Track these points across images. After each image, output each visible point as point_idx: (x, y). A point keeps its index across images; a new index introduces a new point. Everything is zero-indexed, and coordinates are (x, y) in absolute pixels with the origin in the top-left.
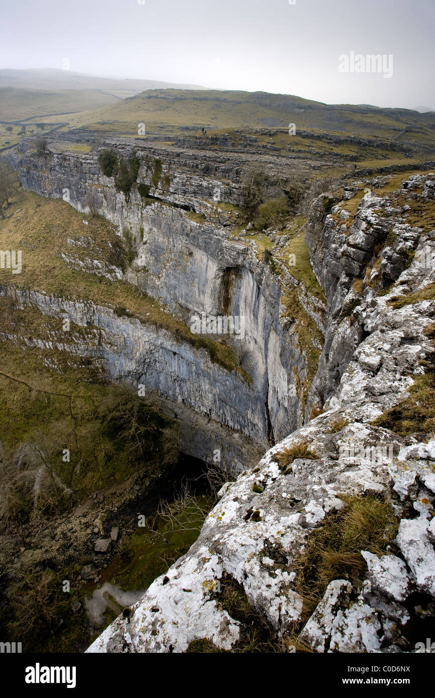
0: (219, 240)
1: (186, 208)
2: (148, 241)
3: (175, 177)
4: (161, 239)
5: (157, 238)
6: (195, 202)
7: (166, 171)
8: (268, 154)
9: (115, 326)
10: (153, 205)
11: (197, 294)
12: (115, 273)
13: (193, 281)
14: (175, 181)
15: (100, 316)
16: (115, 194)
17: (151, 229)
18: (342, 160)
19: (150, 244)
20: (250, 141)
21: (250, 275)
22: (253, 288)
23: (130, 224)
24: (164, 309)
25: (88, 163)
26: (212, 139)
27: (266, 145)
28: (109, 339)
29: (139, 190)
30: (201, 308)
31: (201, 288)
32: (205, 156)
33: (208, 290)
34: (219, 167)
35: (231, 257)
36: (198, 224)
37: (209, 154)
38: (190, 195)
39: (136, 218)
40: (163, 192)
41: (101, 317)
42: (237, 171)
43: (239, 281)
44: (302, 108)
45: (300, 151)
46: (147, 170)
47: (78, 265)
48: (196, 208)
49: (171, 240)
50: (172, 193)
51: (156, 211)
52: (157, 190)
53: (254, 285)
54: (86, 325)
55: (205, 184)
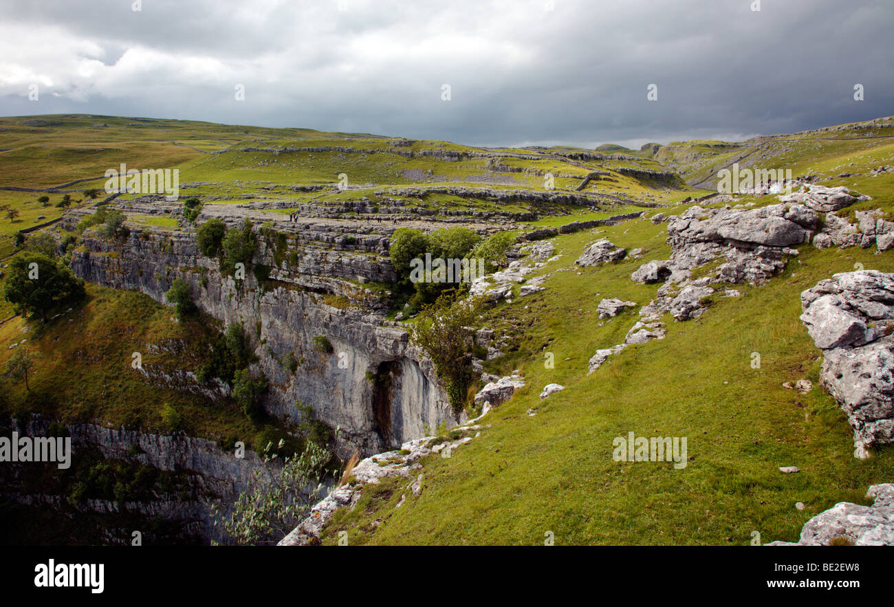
0: (369, 327)
1: (321, 291)
2: (269, 339)
3: (306, 254)
4: (286, 335)
5: (281, 333)
6: (333, 283)
7: (292, 247)
8: (420, 219)
9: (218, 466)
10: (276, 291)
11: (342, 404)
12: (219, 387)
13: (334, 386)
14: (306, 258)
15: (196, 452)
16: (220, 279)
17: (272, 323)
18: (513, 220)
19: (271, 342)
20: (395, 205)
21: (414, 368)
22: (419, 385)
23: (242, 317)
24: (293, 433)
25: (183, 241)
26: (346, 205)
27: (416, 209)
28: (208, 487)
29: (255, 273)
30: (349, 423)
31: (348, 395)
32: (342, 227)
33: (357, 397)
34: (361, 239)
35: (387, 348)
36: (340, 310)
37: (346, 223)
38: (327, 275)
39: (251, 309)
40: (290, 274)
41: (197, 454)
42: (384, 241)
43: (399, 379)
44: (455, 156)
45: (458, 214)
46: (267, 248)
47: (163, 380)
48: (335, 291)
49: (301, 334)
50: (302, 273)
51: (279, 297)
52: (281, 271)
53: (419, 380)
54: (173, 469)
55: (345, 260)
